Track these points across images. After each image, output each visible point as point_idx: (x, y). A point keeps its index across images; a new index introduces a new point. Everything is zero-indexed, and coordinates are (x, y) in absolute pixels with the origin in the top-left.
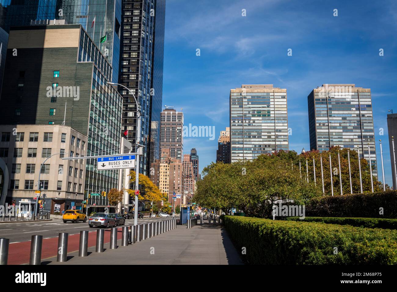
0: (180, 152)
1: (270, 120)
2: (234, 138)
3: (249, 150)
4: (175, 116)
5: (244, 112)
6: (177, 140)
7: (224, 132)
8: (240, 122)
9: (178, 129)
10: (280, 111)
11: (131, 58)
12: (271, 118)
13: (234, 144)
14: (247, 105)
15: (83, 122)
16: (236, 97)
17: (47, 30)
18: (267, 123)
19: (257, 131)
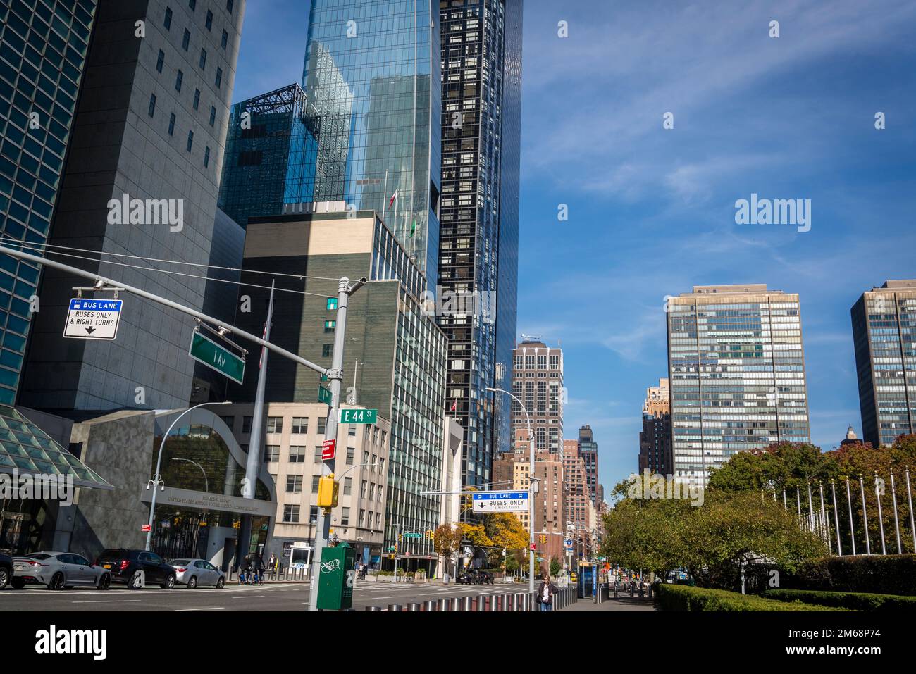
0: (556, 437)
1: (763, 365)
2: (678, 407)
3: (714, 435)
4: (545, 357)
5: (701, 348)
6: (550, 410)
7: (657, 391)
8: (691, 370)
9: (551, 387)
10: (785, 343)
11: (458, 250)
12: (765, 361)
13: (678, 420)
14: (706, 331)
15: (381, 393)
16: (680, 315)
17: (314, 223)
18: (755, 372)
19: (733, 390)
